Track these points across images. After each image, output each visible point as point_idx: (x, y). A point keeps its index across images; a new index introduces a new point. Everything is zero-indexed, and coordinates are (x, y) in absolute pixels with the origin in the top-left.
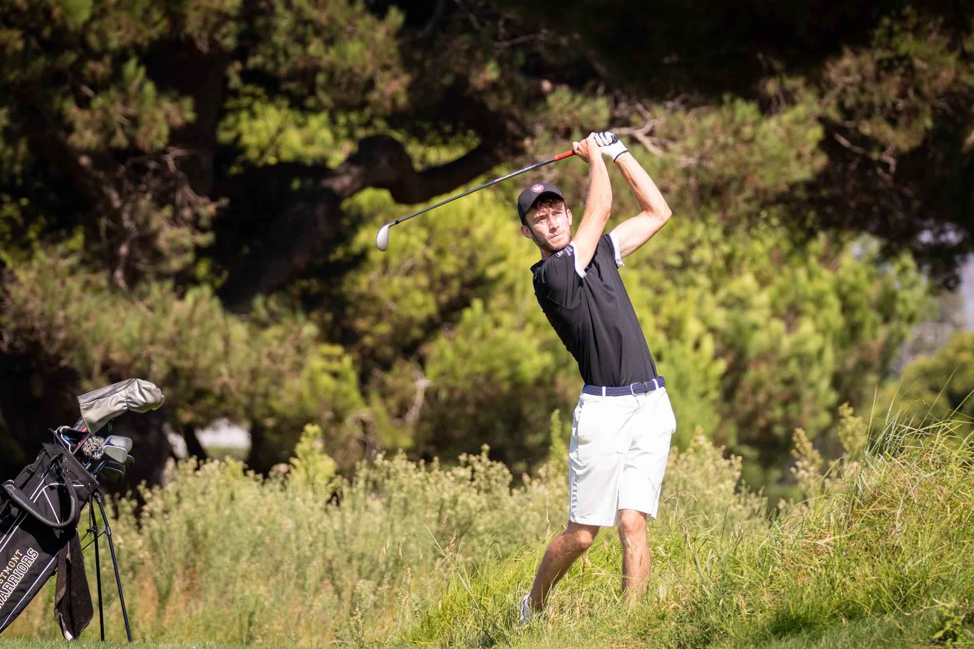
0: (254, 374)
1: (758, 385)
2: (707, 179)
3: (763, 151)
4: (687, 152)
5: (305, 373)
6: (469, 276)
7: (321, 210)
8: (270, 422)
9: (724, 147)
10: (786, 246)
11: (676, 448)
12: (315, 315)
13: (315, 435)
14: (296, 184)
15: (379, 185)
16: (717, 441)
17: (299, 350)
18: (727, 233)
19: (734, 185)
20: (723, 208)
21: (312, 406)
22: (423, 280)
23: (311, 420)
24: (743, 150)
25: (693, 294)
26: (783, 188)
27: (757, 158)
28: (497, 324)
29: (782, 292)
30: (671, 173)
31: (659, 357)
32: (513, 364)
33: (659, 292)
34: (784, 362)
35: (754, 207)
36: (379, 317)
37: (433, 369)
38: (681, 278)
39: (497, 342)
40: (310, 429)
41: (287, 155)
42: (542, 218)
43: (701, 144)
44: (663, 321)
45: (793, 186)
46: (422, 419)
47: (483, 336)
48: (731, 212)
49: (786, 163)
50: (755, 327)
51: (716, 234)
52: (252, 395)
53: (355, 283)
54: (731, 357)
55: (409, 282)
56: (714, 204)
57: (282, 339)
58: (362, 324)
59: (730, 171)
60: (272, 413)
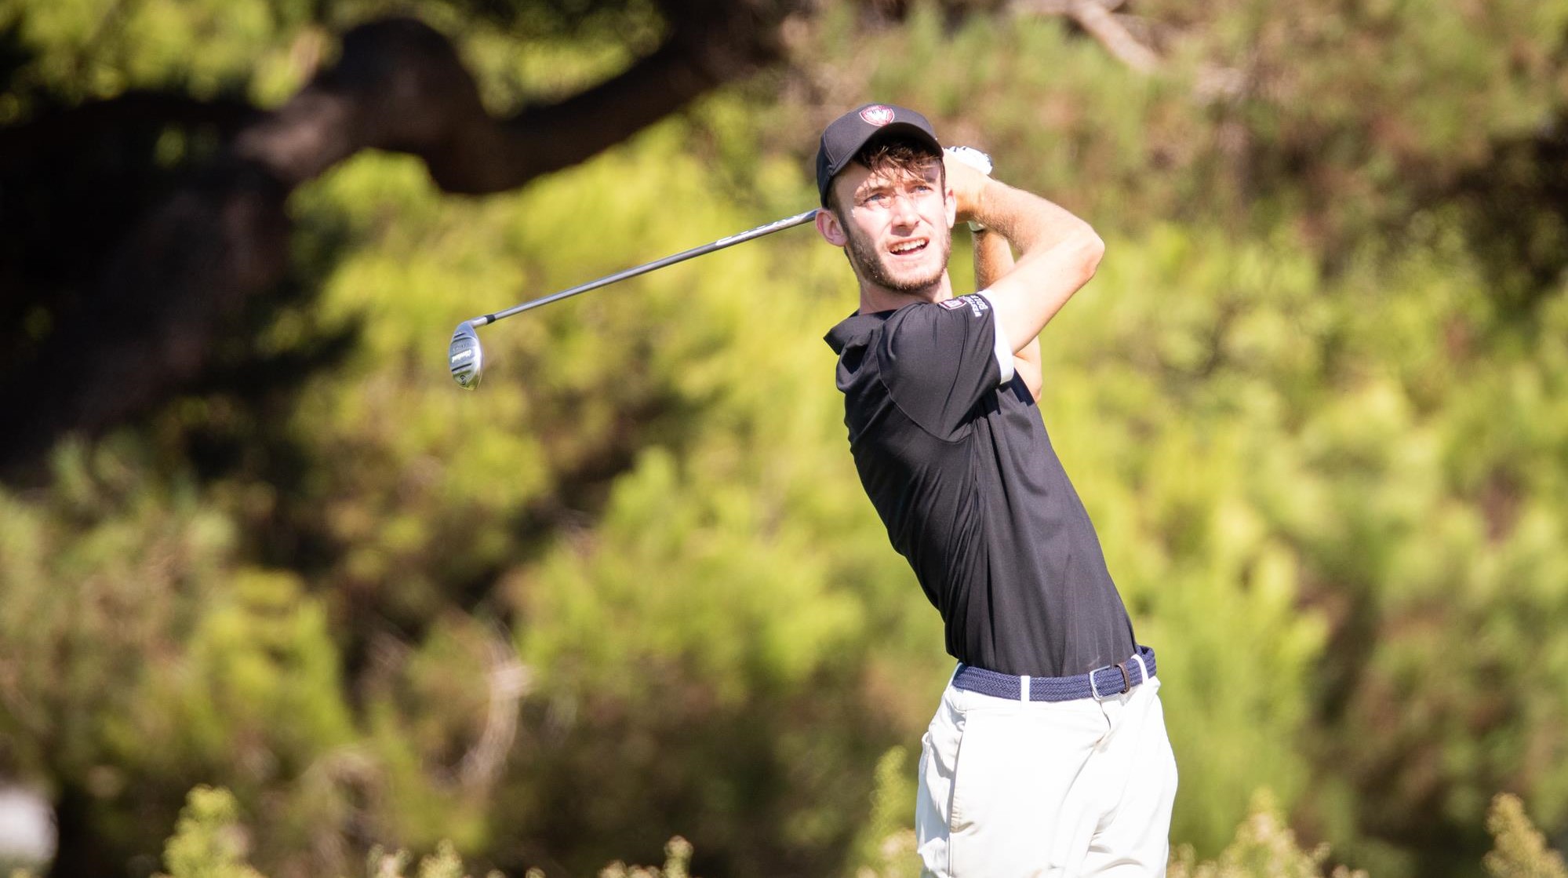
0: (65, 651)
1: (1406, 687)
2: (1272, 129)
3: (1421, 54)
4: (1220, 58)
5: (198, 648)
6: (636, 390)
7: (238, 216)
8: (104, 782)
9: (1317, 46)
10: (1482, 311)
11: (1188, 853)
12: (225, 491)
13: (218, 818)
14: (171, 146)
15: (393, 145)
16: (1305, 835)
17: (181, 584)
18: (1330, 271)
19: (1344, 148)
20: (1315, 206)
21: (214, 737)
22: (510, 401)
23: (210, 776)
24: (1367, 52)
25: (1234, 439)
26: (1474, 151)
27: (1404, 72)
28: (709, 519)
29: (1475, 432)
30: (1176, 113)
31: (1144, 607)
32: (752, 628)
33: (1143, 430)
34: (1477, 622)
35: (1398, 204)
36: (395, 500)
37: (539, 638)
38: (1205, 395)
39: (710, 569)
40: (207, 801)
41: (148, 67)
42: (879, 193)
43: (1255, 37)
44: (1156, 508)
45: (1501, 149)
46: (513, 772)
47: (673, 554)
48: (1338, 218)
49: (1481, 84)
50: (1398, 529)
51: (1298, 275)
52: (57, 708)
53: (330, 406)
54: (1339, 605)
55: (471, 406)
56: (1290, 196)
57: (135, 558)
58: (349, 520)
59: (1334, 108)
60: (108, 757)
